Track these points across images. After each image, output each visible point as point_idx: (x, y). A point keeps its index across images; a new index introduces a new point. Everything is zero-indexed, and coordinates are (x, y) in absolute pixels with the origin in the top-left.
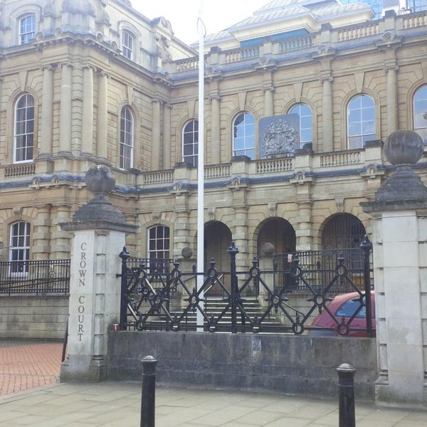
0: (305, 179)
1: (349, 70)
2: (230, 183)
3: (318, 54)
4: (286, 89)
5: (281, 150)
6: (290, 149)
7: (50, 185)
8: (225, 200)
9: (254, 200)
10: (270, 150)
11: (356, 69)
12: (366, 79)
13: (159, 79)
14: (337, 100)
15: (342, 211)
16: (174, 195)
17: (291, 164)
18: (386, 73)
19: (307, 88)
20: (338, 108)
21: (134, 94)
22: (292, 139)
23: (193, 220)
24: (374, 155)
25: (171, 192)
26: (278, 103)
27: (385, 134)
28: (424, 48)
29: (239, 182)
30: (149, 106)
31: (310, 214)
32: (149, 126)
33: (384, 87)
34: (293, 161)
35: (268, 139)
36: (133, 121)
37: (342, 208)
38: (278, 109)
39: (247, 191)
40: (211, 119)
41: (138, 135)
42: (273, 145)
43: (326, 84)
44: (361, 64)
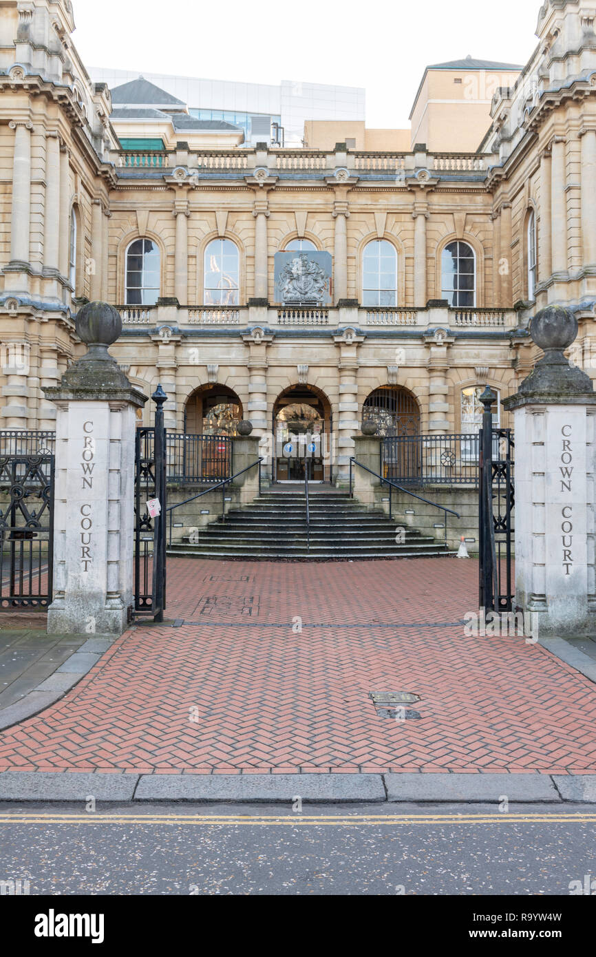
0: (355, 338)
1: (369, 207)
2: (248, 332)
3: (336, 180)
4: (284, 216)
5: (306, 296)
6: (318, 296)
9: (276, 359)
10: (289, 295)
11: (378, 207)
12: (389, 222)
13: (105, 172)
14: (352, 242)
15: (395, 383)
16: (156, 343)
17: (326, 317)
18: (414, 218)
19: (314, 221)
20: (353, 252)
21: (81, 188)
22: (321, 283)
23: (182, 381)
24: (440, 317)
25: (153, 339)
26: (272, 233)
27: (410, 292)
28: (457, 197)
29: (263, 334)
30: (90, 209)
31: (356, 383)
32: (89, 238)
33: (409, 235)
34: (331, 313)
35: (288, 280)
36: (75, 227)
37: (394, 378)
38: (273, 241)
39: (268, 347)
40: (175, 241)
41: (83, 250)
42: (295, 289)
43: (341, 219)
44: (385, 202)
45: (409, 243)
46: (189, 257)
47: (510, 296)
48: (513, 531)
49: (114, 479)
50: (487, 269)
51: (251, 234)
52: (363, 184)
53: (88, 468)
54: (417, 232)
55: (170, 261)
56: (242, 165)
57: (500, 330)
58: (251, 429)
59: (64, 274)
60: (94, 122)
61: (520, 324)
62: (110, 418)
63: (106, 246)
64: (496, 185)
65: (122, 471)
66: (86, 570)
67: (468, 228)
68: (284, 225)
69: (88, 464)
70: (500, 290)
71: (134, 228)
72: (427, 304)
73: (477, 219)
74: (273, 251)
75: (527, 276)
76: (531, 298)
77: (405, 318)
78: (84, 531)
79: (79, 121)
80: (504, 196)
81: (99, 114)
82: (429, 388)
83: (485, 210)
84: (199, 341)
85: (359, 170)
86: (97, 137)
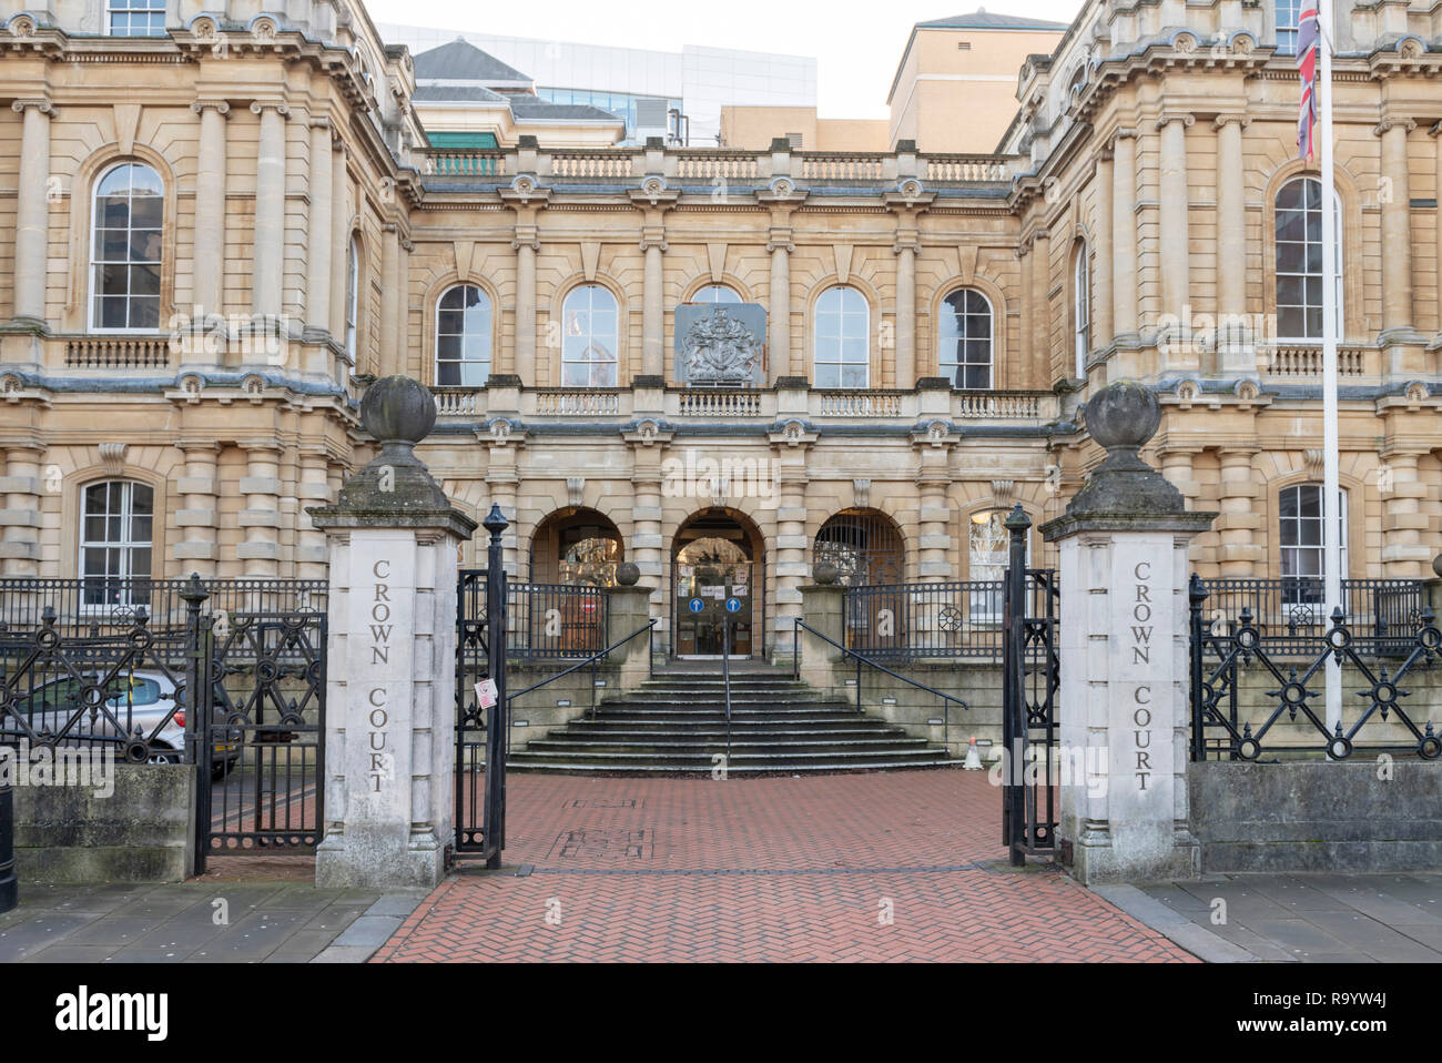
0: (802, 437)
1: (825, 236)
2: (633, 428)
3: (772, 194)
4: (689, 250)
5: (725, 373)
6: (743, 372)
7: (235, 396)
8: (608, 464)
10: (698, 371)
11: (839, 236)
12: (856, 260)
13: (405, 182)
14: (798, 289)
15: (866, 505)
16: (486, 445)
17: (757, 404)
18: (896, 254)
19: (736, 257)
20: (800, 306)
21: (365, 207)
22: (749, 353)
23: (527, 503)
24: (937, 404)
25: (481, 438)
26: (671, 276)
27: (889, 366)
28: (965, 222)
29: (656, 430)
30: (378, 237)
31: (803, 506)
32: (378, 284)
33: (889, 279)
34: (765, 399)
35: (697, 348)
36: (356, 267)
37: (865, 499)
38: (672, 288)
39: (664, 450)
40: (516, 288)
41: (368, 302)
42: (707, 361)
43: (780, 255)
44: (849, 229)
45: (888, 292)
46: (538, 312)
47: (1047, 372)
48: (1058, 725)
49: (424, 650)
50: (1011, 331)
51: (638, 278)
52: (816, 202)
53: (382, 632)
54: (900, 276)
55: (508, 319)
56: (624, 171)
57: (1032, 424)
58: (638, 576)
59: (338, 338)
60: (386, 105)
61: (1063, 415)
62: (417, 555)
63: (405, 296)
64: (1025, 203)
65: (437, 638)
66: (378, 790)
67: (981, 269)
68: (690, 264)
69: (381, 627)
70: (1032, 362)
71: (450, 268)
72: (917, 384)
73: (996, 255)
74: (672, 304)
75: (1074, 341)
76: (1080, 375)
77: (882, 406)
78: (373, 729)
79: (363, 103)
80: (1038, 220)
81: (395, 92)
82: (919, 512)
83: (1007, 241)
84: (554, 441)
85: (809, 180)
86: (392, 128)
